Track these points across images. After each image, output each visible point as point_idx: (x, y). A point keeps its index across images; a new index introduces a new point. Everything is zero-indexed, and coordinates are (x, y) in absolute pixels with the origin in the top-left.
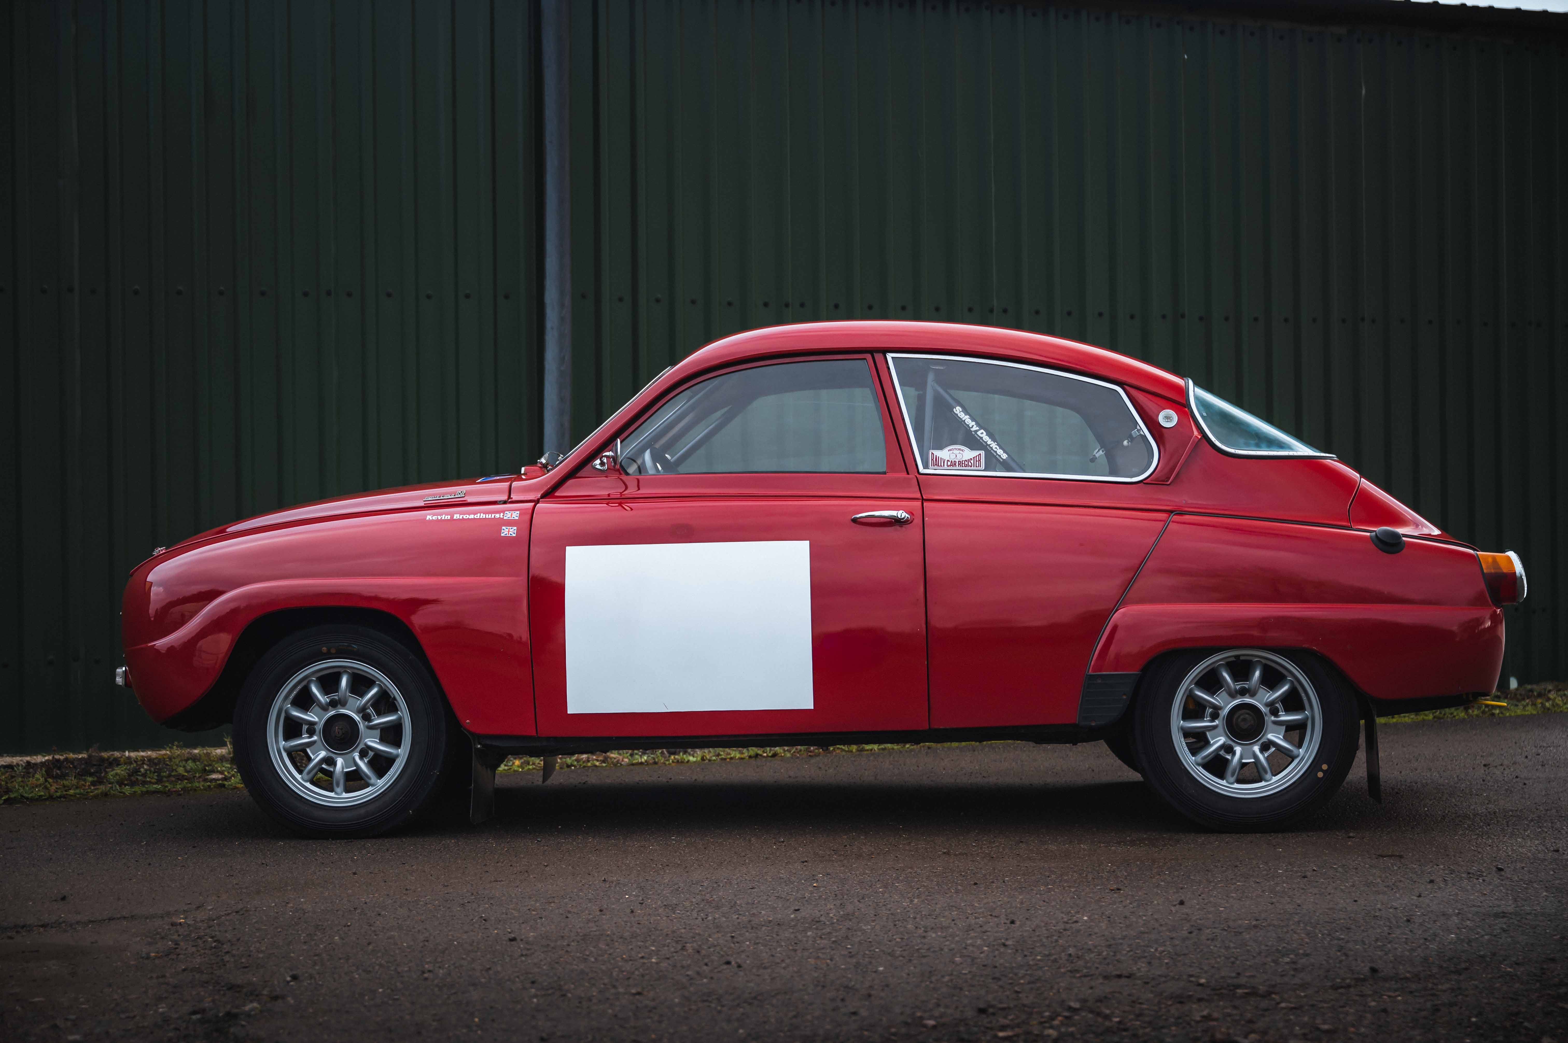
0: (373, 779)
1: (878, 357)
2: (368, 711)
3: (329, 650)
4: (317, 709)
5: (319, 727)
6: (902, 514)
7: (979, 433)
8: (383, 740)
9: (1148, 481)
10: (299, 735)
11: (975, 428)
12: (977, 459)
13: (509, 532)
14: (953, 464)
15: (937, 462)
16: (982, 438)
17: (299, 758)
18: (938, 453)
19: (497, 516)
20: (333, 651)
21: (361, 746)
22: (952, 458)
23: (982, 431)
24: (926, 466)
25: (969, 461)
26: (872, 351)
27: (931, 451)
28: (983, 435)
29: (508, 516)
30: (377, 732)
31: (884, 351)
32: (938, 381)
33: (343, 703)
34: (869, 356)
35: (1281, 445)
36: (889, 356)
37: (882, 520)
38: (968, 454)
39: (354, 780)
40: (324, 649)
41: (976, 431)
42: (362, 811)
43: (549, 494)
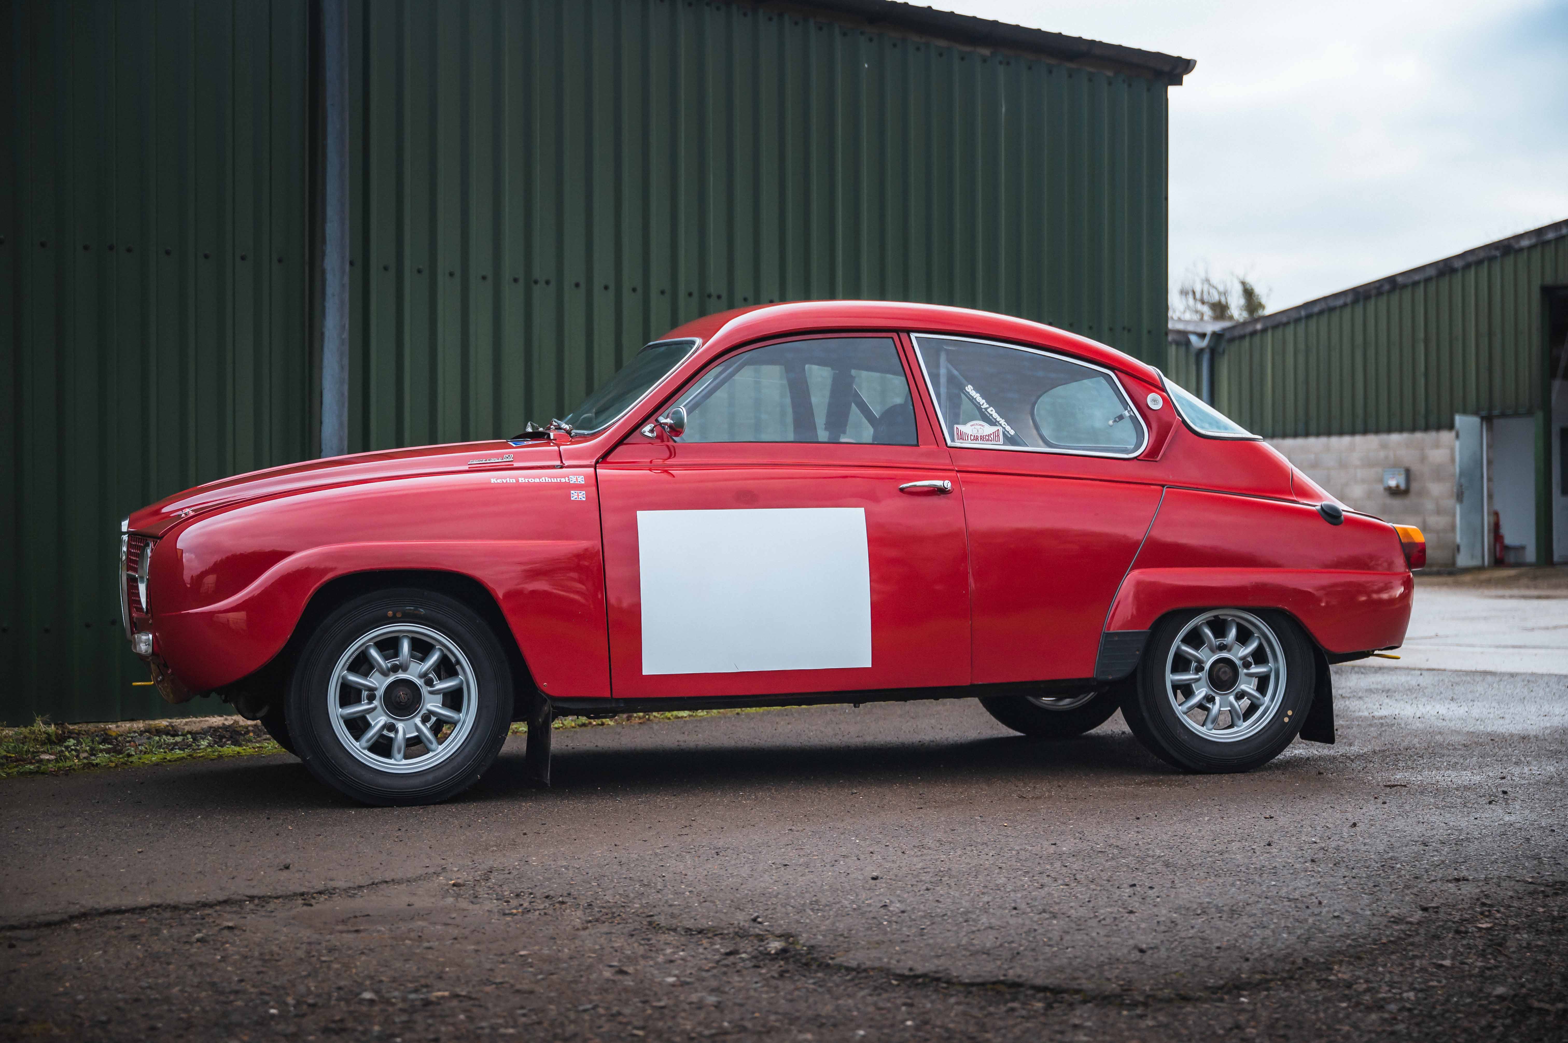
0: (434, 745)
1: (903, 336)
2: (431, 675)
3: (394, 614)
4: (377, 675)
5: (380, 693)
6: (948, 484)
7: (989, 410)
8: (445, 705)
9: (1141, 457)
10: (358, 701)
11: (986, 406)
12: (996, 435)
13: (578, 496)
14: (976, 438)
15: (962, 436)
16: (991, 415)
17: (358, 726)
18: (961, 428)
19: (563, 480)
20: (399, 615)
21: (424, 711)
22: (975, 433)
23: (991, 408)
24: (953, 440)
25: (989, 435)
26: (897, 330)
27: (956, 426)
28: (992, 411)
29: (573, 480)
30: (440, 697)
31: (908, 331)
32: (949, 361)
33: (404, 668)
34: (895, 335)
35: (1226, 428)
36: (913, 336)
37: (926, 489)
38: (988, 429)
39: (415, 746)
40: (390, 613)
41: (986, 409)
42: (430, 777)
43: (604, 459)
